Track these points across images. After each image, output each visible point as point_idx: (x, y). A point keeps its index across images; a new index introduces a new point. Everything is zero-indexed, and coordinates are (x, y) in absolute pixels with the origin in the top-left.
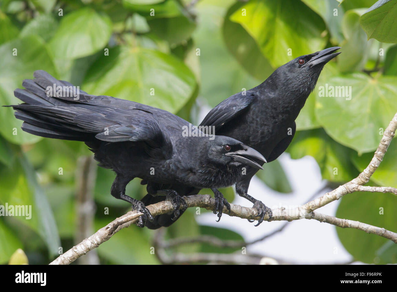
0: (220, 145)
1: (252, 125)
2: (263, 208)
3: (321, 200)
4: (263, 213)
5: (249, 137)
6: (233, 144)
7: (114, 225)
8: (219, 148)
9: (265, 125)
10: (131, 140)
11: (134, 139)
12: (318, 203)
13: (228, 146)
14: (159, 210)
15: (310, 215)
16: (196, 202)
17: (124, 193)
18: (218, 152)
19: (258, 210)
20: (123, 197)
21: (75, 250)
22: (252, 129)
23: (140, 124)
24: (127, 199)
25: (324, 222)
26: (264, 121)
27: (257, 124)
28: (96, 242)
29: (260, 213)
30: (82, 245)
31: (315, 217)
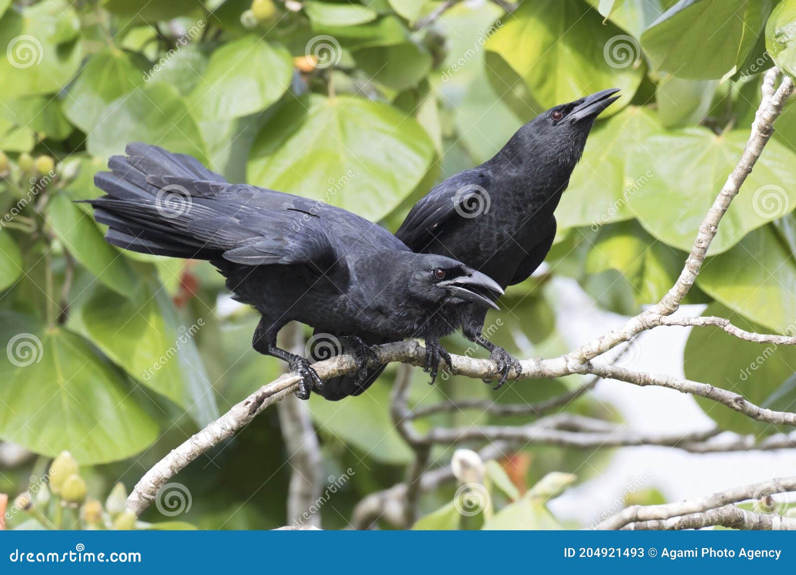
0: (428, 270)
1: (481, 224)
2: (506, 360)
3: (601, 342)
4: (505, 367)
5: (479, 244)
6: (449, 267)
7: (257, 397)
8: (426, 274)
9: (505, 223)
10: (280, 262)
11: (285, 260)
12: (597, 347)
13: (440, 271)
14: (333, 370)
15: (584, 367)
16: (393, 355)
17: (274, 345)
18: (424, 281)
19: (498, 363)
20: (272, 350)
21: (196, 442)
22: (482, 231)
23: (297, 236)
24: (279, 354)
25: (609, 377)
26: (502, 217)
27: (490, 223)
28: (229, 427)
29: (501, 368)
30: (206, 433)
31: (593, 370)
